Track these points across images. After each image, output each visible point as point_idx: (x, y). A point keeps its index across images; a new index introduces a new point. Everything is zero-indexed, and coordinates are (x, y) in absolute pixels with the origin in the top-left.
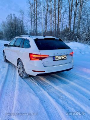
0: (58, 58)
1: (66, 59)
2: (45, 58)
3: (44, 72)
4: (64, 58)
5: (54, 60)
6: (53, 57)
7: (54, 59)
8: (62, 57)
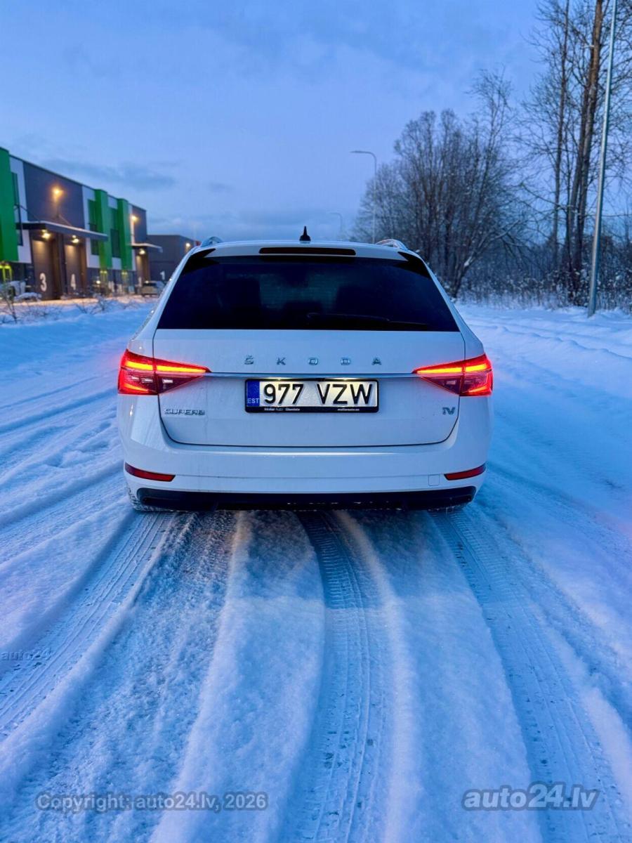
0: (292, 394)
1: (374, 410)
2: (179, 382)
3: (169, 478)
4: (347, 396)
5: (253, 409)
6: (251, 385)
7: (257, 395)
8: (334, 392)
